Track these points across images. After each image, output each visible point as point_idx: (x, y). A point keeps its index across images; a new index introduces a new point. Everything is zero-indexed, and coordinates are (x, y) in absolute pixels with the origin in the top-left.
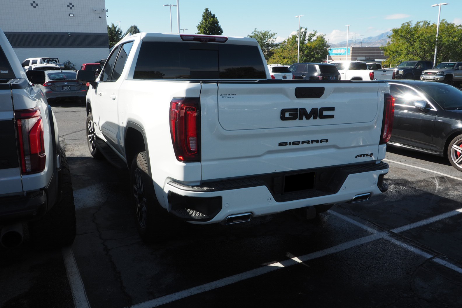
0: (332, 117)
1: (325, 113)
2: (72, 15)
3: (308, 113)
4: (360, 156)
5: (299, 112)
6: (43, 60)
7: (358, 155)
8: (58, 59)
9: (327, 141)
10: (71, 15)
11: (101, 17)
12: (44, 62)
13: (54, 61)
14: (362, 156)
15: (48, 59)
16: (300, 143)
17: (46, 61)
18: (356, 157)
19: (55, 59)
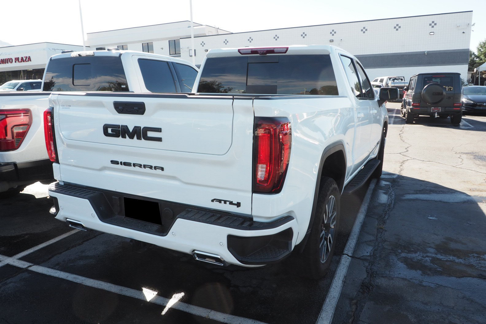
0: (159, 139)
1: (150, 134)
2: (433, 33)
3: (131, 131)
4: (220, 201)
5: (120, 129)
6: (389, 79)
7: (215, 199)
8: (404, 77)
9: (162, 169)
10: (431, 34)
11: (464, 32)
12: (390, 80)
13: (400, 79)
14: (223, 202)
15: (394, 78)
16: (131, 165)
17: (391, 79)
18: (213, 201)
19: (401, 78)
